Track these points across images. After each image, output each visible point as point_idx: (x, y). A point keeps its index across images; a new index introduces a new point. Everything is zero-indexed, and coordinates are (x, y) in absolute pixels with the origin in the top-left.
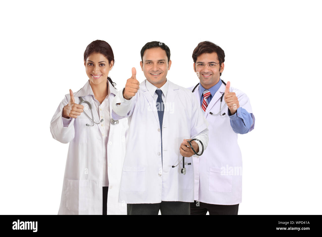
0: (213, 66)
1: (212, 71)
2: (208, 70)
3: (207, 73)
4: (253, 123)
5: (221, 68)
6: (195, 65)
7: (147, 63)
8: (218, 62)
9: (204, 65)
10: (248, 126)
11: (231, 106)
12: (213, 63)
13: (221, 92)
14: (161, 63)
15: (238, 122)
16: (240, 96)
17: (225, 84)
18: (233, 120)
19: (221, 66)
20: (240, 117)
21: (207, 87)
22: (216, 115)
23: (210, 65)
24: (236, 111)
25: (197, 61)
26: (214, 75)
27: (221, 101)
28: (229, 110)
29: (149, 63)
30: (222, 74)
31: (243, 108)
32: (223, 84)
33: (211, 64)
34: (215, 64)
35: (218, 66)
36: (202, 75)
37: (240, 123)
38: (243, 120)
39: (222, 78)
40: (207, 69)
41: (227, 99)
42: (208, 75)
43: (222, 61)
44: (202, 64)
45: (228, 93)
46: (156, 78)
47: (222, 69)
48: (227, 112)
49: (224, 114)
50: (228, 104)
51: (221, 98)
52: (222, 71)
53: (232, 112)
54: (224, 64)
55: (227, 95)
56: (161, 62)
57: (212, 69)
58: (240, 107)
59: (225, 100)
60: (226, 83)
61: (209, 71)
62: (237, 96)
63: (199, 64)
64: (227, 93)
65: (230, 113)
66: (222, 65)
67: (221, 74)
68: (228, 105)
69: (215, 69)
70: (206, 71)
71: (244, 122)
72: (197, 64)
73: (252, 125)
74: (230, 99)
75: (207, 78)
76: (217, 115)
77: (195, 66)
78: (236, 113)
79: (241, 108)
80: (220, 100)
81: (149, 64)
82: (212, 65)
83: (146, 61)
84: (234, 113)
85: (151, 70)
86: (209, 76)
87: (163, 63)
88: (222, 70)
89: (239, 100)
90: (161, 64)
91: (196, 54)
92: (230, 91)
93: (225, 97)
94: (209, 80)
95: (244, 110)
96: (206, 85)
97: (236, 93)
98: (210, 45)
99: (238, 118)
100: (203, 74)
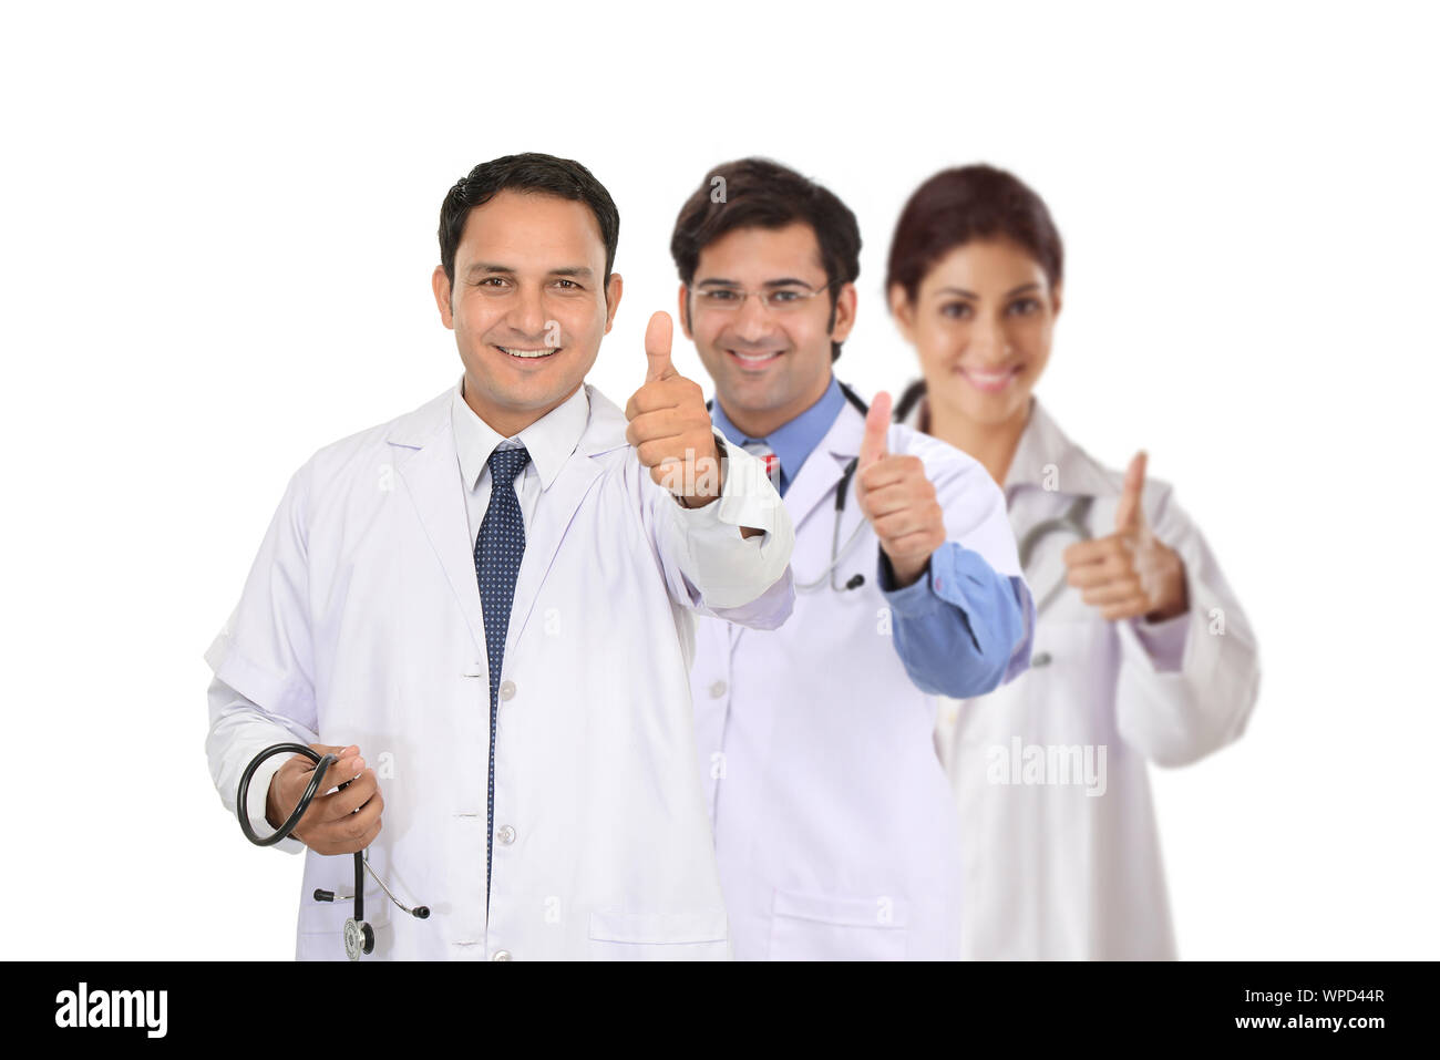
0: (794, 305)
1: (785, 331)
2: (766, 325)
3: (758, 344)
4: (1023, 637)
5: (839, 315)
6: (685, 295)
7: (483, 283)
8: (819, 277)
9: (736, 297)
10: (993, 651)
11: (898, 534)
12: (791, 288)
13: (837, 457)
14: (566, 284)
15: (935, 628)
16: (950, 475)
17: (862, 408)
18: (908, 615)
19: (841, 306)
20: (951, 600)
21: (759, 427)
22: (808, 587)
23: (772, 298)
24: (927, 567)
25: (701, 274)
26: (798, 358)
27: (840, 505)
28: (885, 562)
29: (495, 282)
30: (844, 349)
31: (967, 544)
32: (849, 408)
33: (780, 291)
34: (801, 291)
35: (821, 300)
36: (727, 358)
37: (951, 633)
38: (963, 616)
39: (843, 371)
40: (757, 321)
41: (876, 493)
42: (765, 357)
43: (842, 272)
44: (727, 292)
45: (881, 457)
46: (527, 373)
47: (845, 317)
48: (871, 571)
49: (857, 581)
50: (882, 521)
51: (841, 490)
52: (845, 333)
53: (900, 570)
54: (853, 294)
55: (870, 472)
56: (564, 280)
57: (787, 322)
58: (950, 539)
59: (860, 499)
60: (867, 399)
61: (768, 332)
62: (929, 474)
63: (711, 294)
64: (874, 463)
65: (891, 579)
66: (845, 297)
67: (836, 350)
68: (880, 531)
69: (806, 323)
70: (753, 331)
71: (970, 631)
72: (696, 292)
73: (1016, 645)
74: (891, 497)
75: (755, 375)
76: (815, 587)
77: (685, 304)
78: (924, 579)
79: (956, 545)
80: (833, 500)
81: (494, 289)
82: (787, 296)
83: (476, 268)
84: (915, 578)
85: (502, 328)
86: (768, 360)
87: (577, 291)
88: (844, 325)
89: (941, 498)
90: (568, 291)
91: (693, 235)
92: (892, 450)
93: (863, 480)
94: (766, 390)
95: (973, 557)
96: (750, 412)
97: (925, 460)
98: (774, 180)
99: (935, 606)
100: (732, 353)
